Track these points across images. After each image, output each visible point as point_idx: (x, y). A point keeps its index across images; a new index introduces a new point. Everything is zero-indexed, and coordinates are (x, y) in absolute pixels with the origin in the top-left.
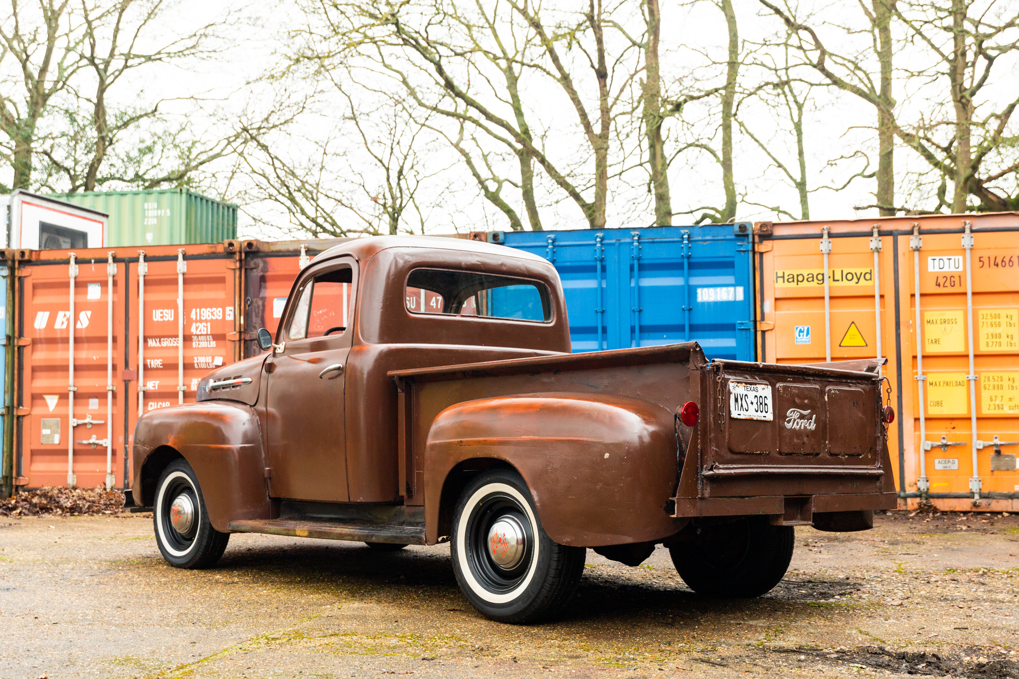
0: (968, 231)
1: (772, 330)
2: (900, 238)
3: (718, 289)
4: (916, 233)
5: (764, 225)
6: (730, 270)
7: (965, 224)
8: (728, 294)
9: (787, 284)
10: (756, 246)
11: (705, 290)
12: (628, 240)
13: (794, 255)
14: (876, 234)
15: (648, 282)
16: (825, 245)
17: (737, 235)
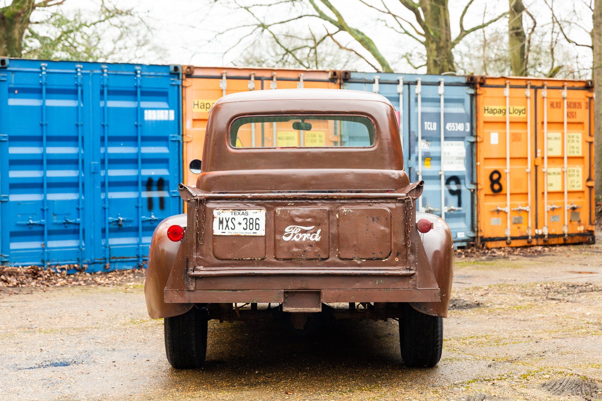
0: (301, 80)
1: (190, 142)
2: (265, 82)
3: (158, 111)
4: (275, 79)
5: (189, 67)
6: (164, 98)
7: (301, 76)
8: (164, 115)
9: (200, 110)
10: (184, 82)
11: (150, 111)
12: (99, 72)
13: (204, 90)
14: (253, 79)
15: (112, 104)
16: (223, 84)
17: (171, 74)
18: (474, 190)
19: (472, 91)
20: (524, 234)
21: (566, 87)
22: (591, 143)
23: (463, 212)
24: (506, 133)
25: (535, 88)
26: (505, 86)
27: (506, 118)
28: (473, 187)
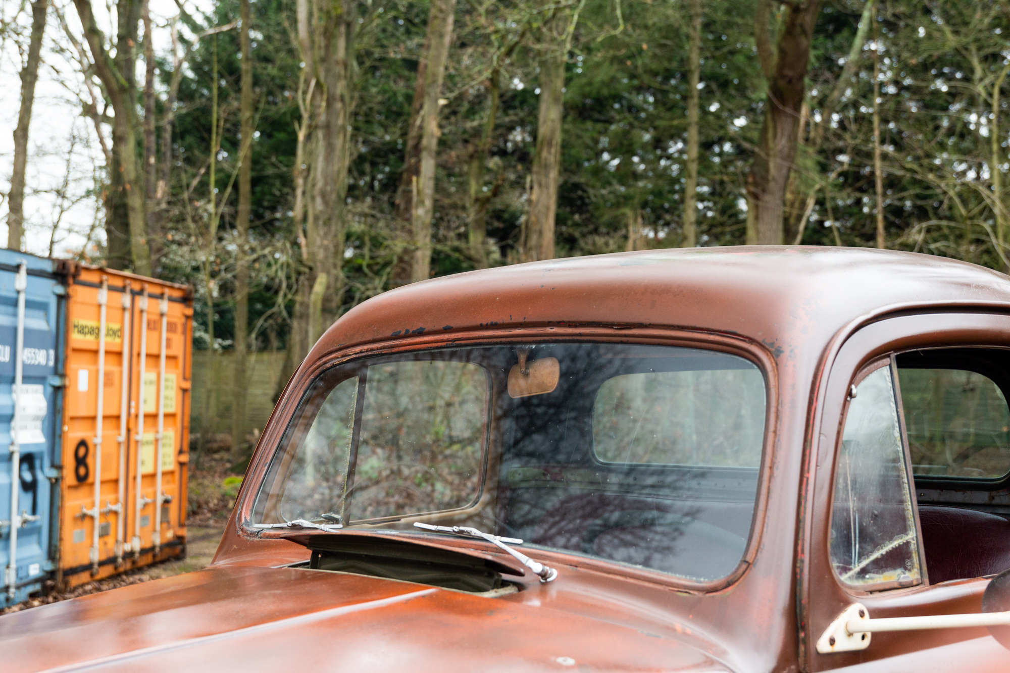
18: (57, 479)
19: (60, 290)
20: (111, 555)
21: (166, 296)
22: (184, 391)
23: (38, 524)
24: (97, 371)
25: (134, 294)
26: (100, 285)
27: (98, 344)
28: (54, 473)
